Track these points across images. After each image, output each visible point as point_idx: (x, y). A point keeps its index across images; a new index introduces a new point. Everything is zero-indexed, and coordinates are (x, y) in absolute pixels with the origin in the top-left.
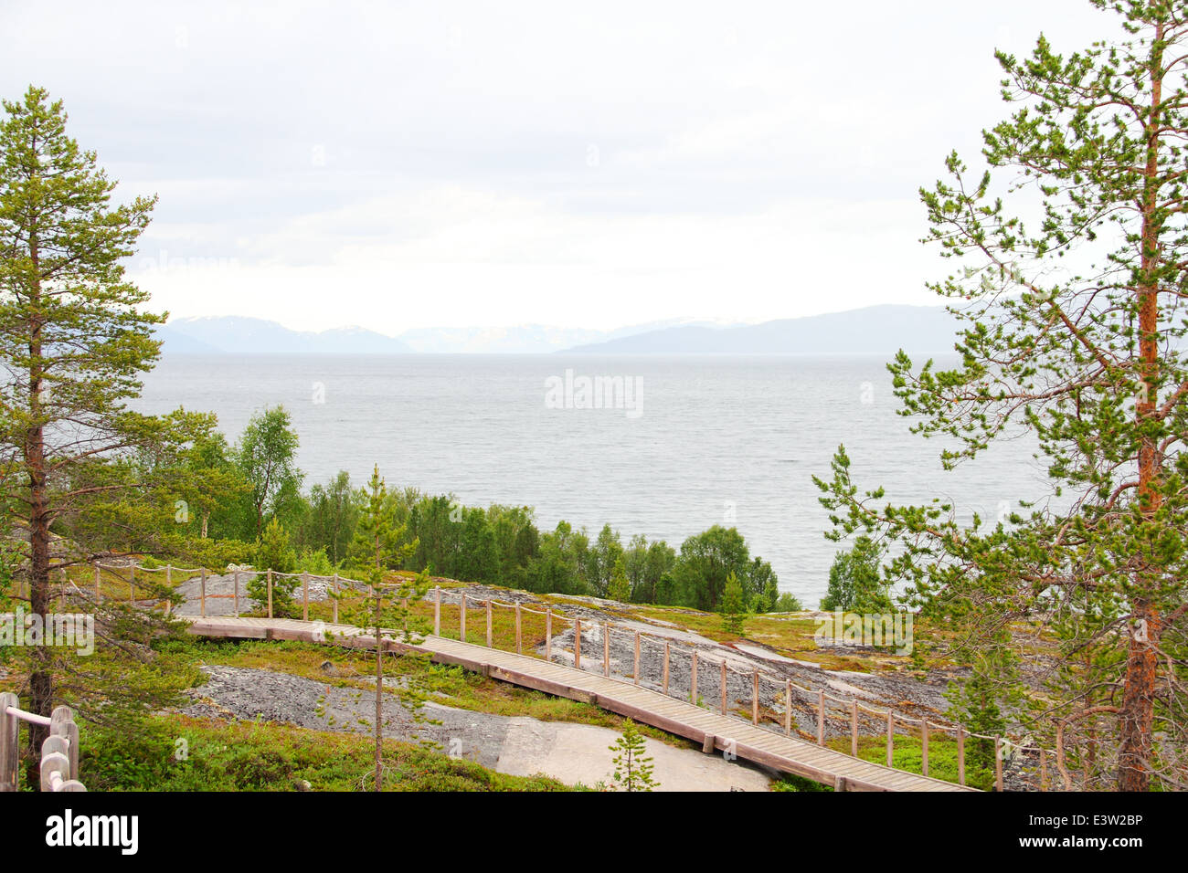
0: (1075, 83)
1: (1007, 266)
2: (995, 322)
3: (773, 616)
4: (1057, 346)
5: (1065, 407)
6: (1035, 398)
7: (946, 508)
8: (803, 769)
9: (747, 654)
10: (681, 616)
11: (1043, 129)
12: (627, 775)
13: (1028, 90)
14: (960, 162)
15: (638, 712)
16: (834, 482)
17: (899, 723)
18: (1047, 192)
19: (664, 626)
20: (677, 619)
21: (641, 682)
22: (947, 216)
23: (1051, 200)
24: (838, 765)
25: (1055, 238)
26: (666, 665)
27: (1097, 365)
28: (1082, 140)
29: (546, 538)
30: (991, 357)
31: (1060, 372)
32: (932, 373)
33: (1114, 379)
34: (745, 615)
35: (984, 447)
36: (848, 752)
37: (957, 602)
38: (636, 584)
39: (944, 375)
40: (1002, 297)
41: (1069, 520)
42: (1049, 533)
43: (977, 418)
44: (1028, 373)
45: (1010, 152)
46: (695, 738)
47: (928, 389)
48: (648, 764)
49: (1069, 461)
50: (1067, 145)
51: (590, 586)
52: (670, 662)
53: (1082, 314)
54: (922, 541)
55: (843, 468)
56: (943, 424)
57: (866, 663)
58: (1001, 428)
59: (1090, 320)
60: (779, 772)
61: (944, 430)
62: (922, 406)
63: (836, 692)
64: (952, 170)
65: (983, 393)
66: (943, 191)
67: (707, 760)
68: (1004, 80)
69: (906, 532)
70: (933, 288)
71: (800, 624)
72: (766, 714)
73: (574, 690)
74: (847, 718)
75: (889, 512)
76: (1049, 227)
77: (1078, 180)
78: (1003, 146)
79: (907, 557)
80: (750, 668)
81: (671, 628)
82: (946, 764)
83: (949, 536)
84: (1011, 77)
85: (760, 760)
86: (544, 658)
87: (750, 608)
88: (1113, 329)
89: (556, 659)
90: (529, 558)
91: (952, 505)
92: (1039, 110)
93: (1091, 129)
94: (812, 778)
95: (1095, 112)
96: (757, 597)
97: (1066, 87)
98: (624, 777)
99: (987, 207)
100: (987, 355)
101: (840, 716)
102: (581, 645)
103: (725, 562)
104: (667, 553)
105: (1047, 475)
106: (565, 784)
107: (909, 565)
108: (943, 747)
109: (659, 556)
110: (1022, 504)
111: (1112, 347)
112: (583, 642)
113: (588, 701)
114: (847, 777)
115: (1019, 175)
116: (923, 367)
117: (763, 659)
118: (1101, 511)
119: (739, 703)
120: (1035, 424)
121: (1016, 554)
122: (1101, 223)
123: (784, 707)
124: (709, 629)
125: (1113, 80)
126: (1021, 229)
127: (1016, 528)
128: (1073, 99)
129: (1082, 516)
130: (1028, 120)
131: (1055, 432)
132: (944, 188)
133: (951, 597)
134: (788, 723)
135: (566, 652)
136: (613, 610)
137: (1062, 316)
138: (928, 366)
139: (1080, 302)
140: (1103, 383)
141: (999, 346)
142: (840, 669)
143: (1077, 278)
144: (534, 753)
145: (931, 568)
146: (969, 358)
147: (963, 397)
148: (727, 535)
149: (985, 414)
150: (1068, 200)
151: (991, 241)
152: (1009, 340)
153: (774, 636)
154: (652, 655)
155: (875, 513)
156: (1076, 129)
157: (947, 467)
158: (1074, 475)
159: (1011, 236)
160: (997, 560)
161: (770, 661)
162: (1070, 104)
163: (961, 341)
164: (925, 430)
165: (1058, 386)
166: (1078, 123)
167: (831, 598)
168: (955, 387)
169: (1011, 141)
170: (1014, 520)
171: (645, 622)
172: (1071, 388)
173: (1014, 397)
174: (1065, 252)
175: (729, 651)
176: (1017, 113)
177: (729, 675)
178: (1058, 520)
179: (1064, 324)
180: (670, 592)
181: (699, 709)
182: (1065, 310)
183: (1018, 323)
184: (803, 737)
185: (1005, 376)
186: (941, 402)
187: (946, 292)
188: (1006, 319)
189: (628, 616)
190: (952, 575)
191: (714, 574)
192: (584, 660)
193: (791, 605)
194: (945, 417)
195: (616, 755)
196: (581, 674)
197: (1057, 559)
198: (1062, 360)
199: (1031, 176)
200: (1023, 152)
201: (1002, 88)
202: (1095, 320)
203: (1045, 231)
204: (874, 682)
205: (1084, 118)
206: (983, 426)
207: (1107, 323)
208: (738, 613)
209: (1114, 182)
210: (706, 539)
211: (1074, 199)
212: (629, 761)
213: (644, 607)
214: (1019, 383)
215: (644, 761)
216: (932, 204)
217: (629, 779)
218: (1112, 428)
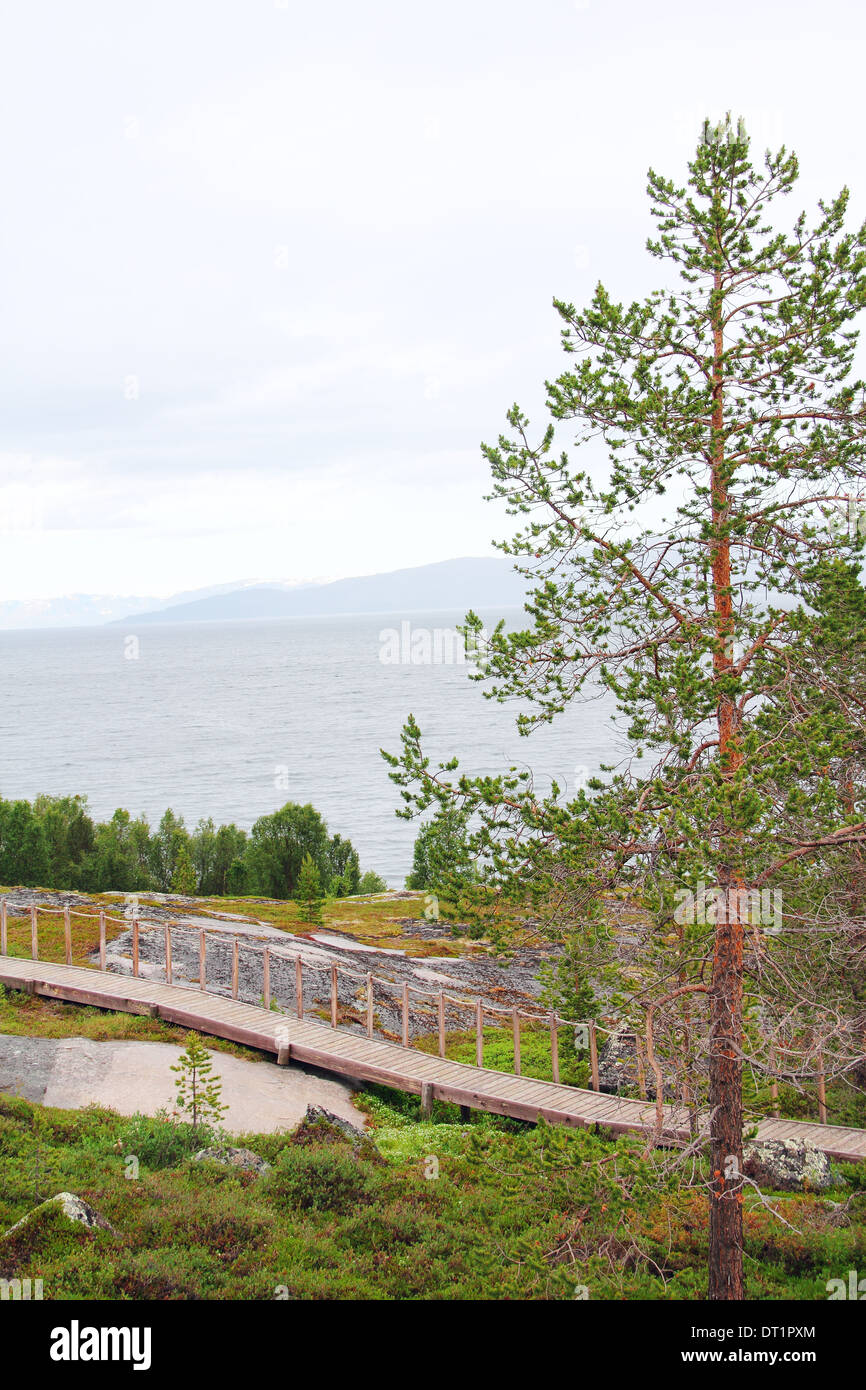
0: (636, 333)
1: (577, 522)
2: (567, 579)
3: (355, 899)
4: (630, 603)
5: (643, 664)
6: (611, 657)
7: (524, 777)
8: (387, 1076)
9: (326, 945)
10: (253, 906)
11: (607, 381)
12: (192, 1099)
13: (590, 340)
14: (522, 416)
15: (205, 1022)
16: (405, 756)
17: (490, 1014)
18: (615, 445)
19: (233, 921)
20: (249, 911)
21: (208, 987)
22: (511, 472)
23: (618, 454)
24: (424, 1069)
25: (623, 492)
26: (236, 964)
27: (672, 621)
28: (646, 391)
29: (102, 829)
30: (563, 617)
31: (636, 628)
32: (504, 633)
33: (688, 635)
34: (323, 900)
35: (561, 710)
36: (436, 1052)
37: (538, 879)
38: (204, 873)
39: (517, 637)
40: (572, 555)
41: (651, 783)
42: (630, 798)
43: (553, 680)
44: (601, 632)
45: (574, 404)
46: (269, 1048)
47: (501, 652)
48: (215, 1083)
49: (648, 722)
50: (632, 397)
51: (153, 879)
52: (241, 961)
53: (656, 569)
54: (500, 813)
55: (413, 740)
56: (518, 687)
57: (454, 946)
58: (577, 689)
59: (663, 575)
60: (361, 1082)
61: (519, 694)
62: (495, 670)
63: (422, 982)
64: (514, 424)
65: (558, 654)
66: (505, 446)
67: (282, 1073)
68: (565, 330)
69: (484, 806)
70: (500, 547)
71: (383, 906)
72: (347, 1014)
73: (133, 1002)
74: (434, 1012)
75: (463, 784)
76: (617, 481)
77: (645, 433)
78: (567, 400)
79: (484, 832)
80: (329, 961)
81: (242, 921)
82: (541, 1058)
83: (528, 807)
84: (571, 327)
85: (340, 1069)
86: (99, 968)
87: (329, 892)
88: (686, 584)
89: (112, 968)
90: (83, 854)
91: (530, 774)
92: (601, 361)
93: (653, 380)
94: (397, 1086)
95: (658, 362)
96: (336, 880)
97: (627, 338)
98: (188, 1101)
99: (553, 462)
100: (559, 615)
101: (427, 1009)
102: (140, 948)
103: (301, 842)
104: (238, 836)
105: (626, 736)
106: (122, 1115)
107: (487, 841)
108: (538, 1038)
109: (228, 840)
110: (603, 768)
111: (687, 602)
112: (142, 945)
113: (149, 1014)
114: (435, 1082)
115: (584, 428)
116: (495, 628)
117: (343, 950)
118: (682, 773)
119: (318, 1003)
120: (611, 685)
121: (597, 823)
122: (670, 475)
123: (367, 1006)
124: (284, 919)
125: (674, 331)
126: (589, 483)
127: (597, 794)
128: (635, 350)
129: (664, 778)
130: (592, 370)
131: (632, 692)
132: (507, 443)
133: (531, 873)
134: (370, 1021)
135: (123, 959)
136: (178, 907)
137: (635, 572)
138: (500, 627)
139: (653, 557)
140: (680, 639)
141: (571, 605)
142: (426, 955)
143: (649, 532)
144: (86, 1080)
145: (510, 843)
146: (541, 618)
147: (538, 658)
148: (302, 812)
149: (562, 675)
150: (634, 454)
151: (558, 496)
152: (581, 598)
153: (356, 922)
154: (221, 954)
155: (449, 786)
156: (639, 381)
157: (524, 733)
158: (653, 736)
159: (578, 491)
160: (578, 831)
161: (351, 952)
162: (633, 354)
163: (531, 602)
164: (498, 695)
165: (634, 644)
166: (641, 374)
167: (417, 876)
168: (528, 648)
169: (575, 393)
170: (595, 785)
171: (213, 917)
172: (647, 645)
173: (590, 657)
174: (636, 506)
175: (306, 944)
176: (580, 363)
177: (305, 972)
178: (641, 784)
179: (637, 579)
180: (242, 880)
181: (273, 1013)
182: (638, 566)
183: (590, 580)
184: (388, 1037)
185: (578, 636)
186: (515, 664)
187: (513, 550)
188: (578, 576)
189: (194, 911)
190: (531, 850)
191: (289, 856)
192: (144, 967)
193: (374, 885)
194: (519, 680)
195: (178, 1076)
196: (140, 983)
197: (639, 826)
198: (637, 618)
199: (598, 429)
200: (588, 403)
201: (563, 338)
202: (668, 576)
203: (613, 485)
204: (463, 967)
205: (646, 369)
206: (559, 688)
207: (680, 577)
208: (315, 899)
209: (680, 434)
210: (280, 818)
211: (640, 452)
212: (194, 1082)
213: (212, 899)
214: (593, 643)
215: (210, 1081)
216: (495, 460)
217: (193, 1104)
218: (689, 687)
